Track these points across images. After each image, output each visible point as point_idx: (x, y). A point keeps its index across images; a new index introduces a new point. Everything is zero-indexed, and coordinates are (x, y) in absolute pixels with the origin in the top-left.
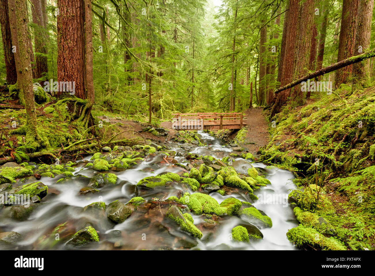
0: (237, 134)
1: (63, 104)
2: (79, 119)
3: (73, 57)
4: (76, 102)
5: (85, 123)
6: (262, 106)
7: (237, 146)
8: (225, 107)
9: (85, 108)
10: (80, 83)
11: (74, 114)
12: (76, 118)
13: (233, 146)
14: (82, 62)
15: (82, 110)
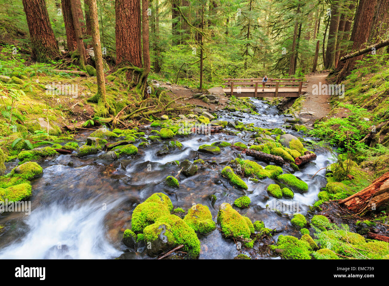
0: (293, 103)
1: (122, 72)
2: (136, 87)
3: (130, 26)
4: (134, 71)
5: (142, 91)
6: (328, 70)
7: (291, 117)
8: (283, 69)
9: (142, 77)
10: (137, 52)
11: (133, 82)
12: (134, 86)
13: (287, 116)
14: (138, 30)
15: (139, 77)
